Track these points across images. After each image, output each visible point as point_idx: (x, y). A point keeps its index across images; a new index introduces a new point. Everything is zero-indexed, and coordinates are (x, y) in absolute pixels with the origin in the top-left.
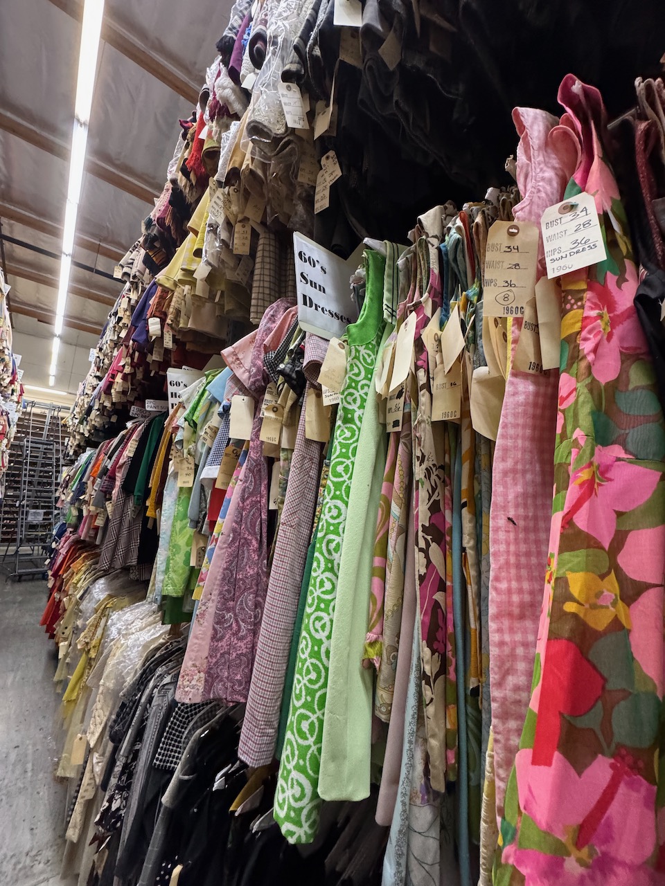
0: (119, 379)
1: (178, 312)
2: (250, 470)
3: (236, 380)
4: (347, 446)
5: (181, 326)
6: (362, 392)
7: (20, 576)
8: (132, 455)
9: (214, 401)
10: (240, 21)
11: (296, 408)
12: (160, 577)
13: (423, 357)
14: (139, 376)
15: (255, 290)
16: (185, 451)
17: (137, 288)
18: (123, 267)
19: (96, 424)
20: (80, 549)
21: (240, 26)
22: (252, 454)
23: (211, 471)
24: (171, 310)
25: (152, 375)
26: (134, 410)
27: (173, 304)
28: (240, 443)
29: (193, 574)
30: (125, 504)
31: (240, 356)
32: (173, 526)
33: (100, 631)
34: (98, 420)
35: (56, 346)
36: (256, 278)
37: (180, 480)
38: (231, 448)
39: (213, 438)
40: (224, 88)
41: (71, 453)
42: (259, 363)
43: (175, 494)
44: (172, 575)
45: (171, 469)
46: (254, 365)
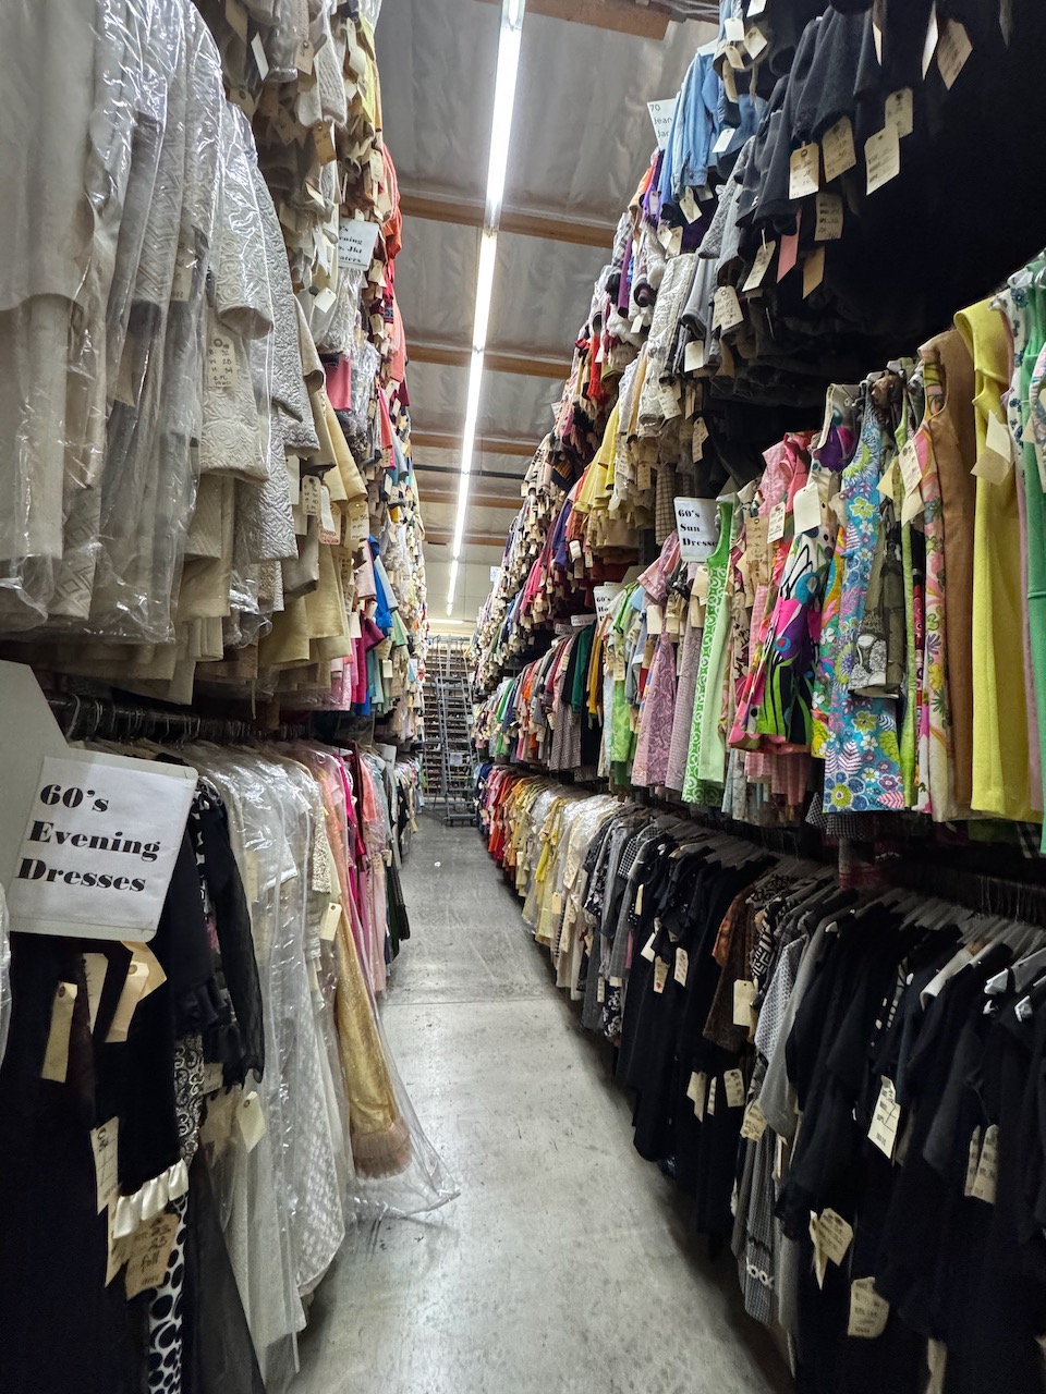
0: (539, 599)
1: (594, 533)
2: (663, 652)
3: (648, 595)
4: (711, 627)
5: (598, 544)
6: (719, 595)
7: (452, 821)
8: (565, 669)
9: (635, 611)
10: (623, 251)
11: (686, 608)
12: (608, 750)
13: (738, 575)
14: (560, 593)
15: (657, 518)
16: (617, 653)
17: (544, 501)
18: (528, 482)
19: (514, 650)
20: (513, 779)
21: (623, 255)
22: (663, 642)
23: (639, 658)
24: (588, 532)
25: (573, 591)
26: (558, 628)
27: (589, 526)
28: (655, 637)
29: (632, 739)
30: (564, 713)
31: (650, 579)
32: (614, 711)
33: (556, 824)
34: (515, 644)
35: (454, 570)
36: (658, 507)
37: (615, 674)
38: (650, 641)
39: (637, 638)
40: (615, 325)
41: (482, 688)
42: (662, 581)
43: (611, 688)
44: (617, 746)
45: (606, 669)
46: (659, 584)
